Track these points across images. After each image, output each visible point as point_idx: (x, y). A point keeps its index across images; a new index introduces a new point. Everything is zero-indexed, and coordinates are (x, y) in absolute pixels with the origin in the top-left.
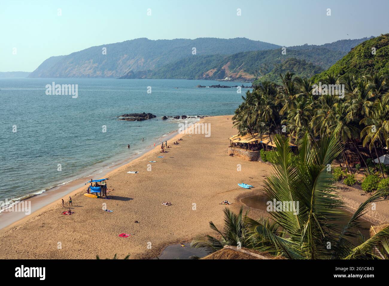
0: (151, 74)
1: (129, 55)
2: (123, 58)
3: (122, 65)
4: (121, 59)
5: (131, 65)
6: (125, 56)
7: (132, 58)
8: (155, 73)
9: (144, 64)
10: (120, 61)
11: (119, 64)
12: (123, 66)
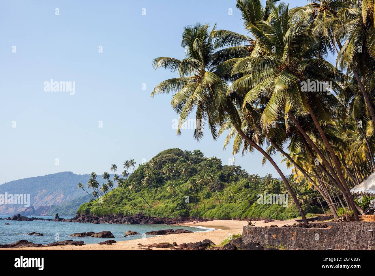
0: (53, 210)
1: (47, 191)
2: (41, 193)
3: (38, 201)
4: (39, 194)
5: (48, 202)
6: (44, 191)
7: (51, 194)
8: (57, 209)
9: (62, 200)
10: (37, 196)
11: (36, 200)
12: (40, 202)
